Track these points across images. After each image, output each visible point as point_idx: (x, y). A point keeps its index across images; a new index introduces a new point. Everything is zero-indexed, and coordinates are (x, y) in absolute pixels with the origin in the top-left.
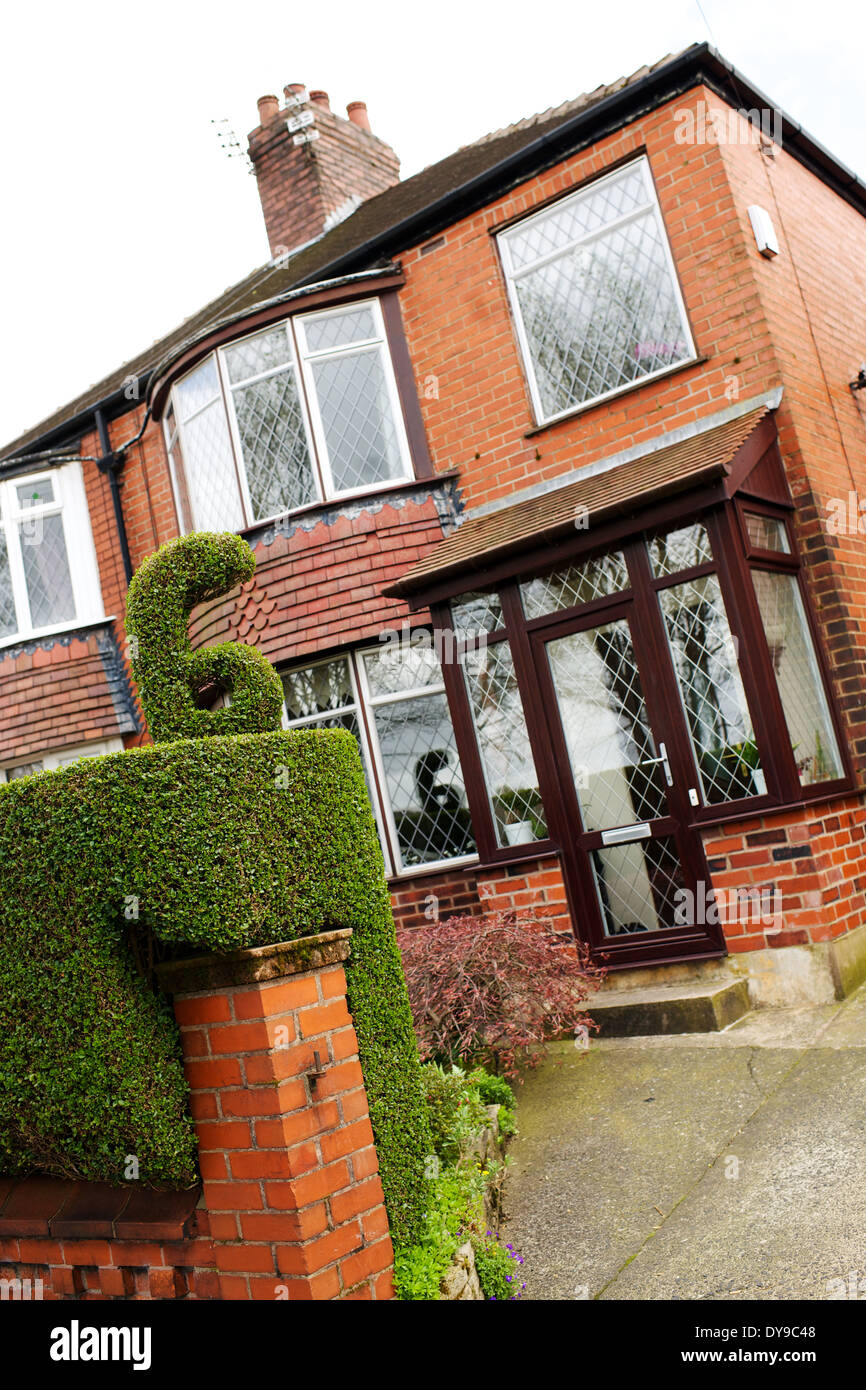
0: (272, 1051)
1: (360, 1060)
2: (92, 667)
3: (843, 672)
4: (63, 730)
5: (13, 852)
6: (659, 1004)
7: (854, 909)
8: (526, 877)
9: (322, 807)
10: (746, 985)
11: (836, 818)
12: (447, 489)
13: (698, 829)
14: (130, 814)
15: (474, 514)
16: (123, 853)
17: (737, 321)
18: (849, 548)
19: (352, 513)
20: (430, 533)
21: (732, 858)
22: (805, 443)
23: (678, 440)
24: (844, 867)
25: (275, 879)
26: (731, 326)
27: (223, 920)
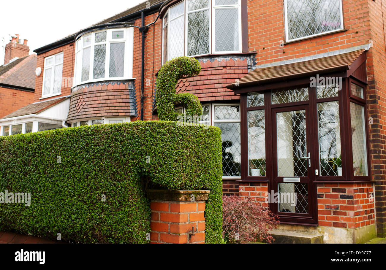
0: (180, 224)
1: (205, 233)
2: (125, 93)
3: (374, 141)
4: (113, 111)
5: (111, 145)
6: (293, 237)
7: (364, 220)
8: (256, 187)
9: (209, 151)
10: (323, 237)
11: (363, 189)
12: (252, 57)
13: (316, 183)
14: (151, 141)
15: (259, 67)
16: (147, 152)
17: (360, 20)
18: (383, 101)
19: (219, 59)
20: (244, 70)
21: (326, 195)
22: (375, 63)
23: (332, 55)
24: (363, 205)
25: (191, 170)
26: (357, 21)
27: (174, 179)
